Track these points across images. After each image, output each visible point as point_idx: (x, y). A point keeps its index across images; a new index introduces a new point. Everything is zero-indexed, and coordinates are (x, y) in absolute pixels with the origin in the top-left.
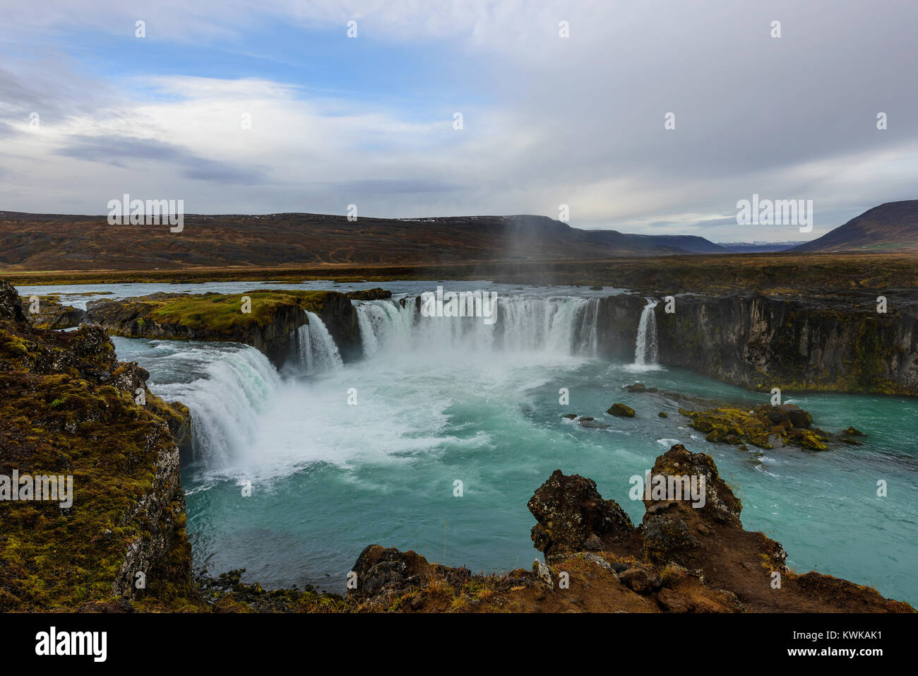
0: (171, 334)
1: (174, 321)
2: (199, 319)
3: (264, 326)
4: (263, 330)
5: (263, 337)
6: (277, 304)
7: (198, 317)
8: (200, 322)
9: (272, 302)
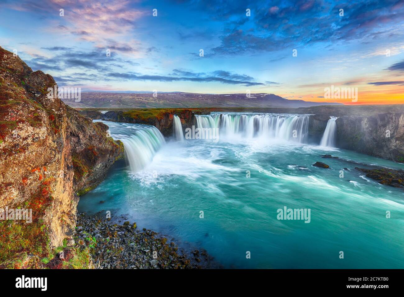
0: (128, 121)
1: (129, 116)
2: (138, 116)
3: (160, 120)
4: (160, 121)
5: (160, 124)
6: (165, 112)
7: (137, 115)
8: (138, 117)
9: (164, 111)
